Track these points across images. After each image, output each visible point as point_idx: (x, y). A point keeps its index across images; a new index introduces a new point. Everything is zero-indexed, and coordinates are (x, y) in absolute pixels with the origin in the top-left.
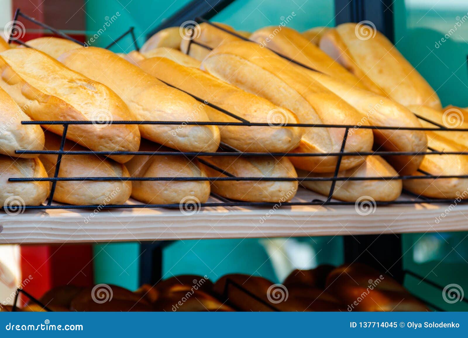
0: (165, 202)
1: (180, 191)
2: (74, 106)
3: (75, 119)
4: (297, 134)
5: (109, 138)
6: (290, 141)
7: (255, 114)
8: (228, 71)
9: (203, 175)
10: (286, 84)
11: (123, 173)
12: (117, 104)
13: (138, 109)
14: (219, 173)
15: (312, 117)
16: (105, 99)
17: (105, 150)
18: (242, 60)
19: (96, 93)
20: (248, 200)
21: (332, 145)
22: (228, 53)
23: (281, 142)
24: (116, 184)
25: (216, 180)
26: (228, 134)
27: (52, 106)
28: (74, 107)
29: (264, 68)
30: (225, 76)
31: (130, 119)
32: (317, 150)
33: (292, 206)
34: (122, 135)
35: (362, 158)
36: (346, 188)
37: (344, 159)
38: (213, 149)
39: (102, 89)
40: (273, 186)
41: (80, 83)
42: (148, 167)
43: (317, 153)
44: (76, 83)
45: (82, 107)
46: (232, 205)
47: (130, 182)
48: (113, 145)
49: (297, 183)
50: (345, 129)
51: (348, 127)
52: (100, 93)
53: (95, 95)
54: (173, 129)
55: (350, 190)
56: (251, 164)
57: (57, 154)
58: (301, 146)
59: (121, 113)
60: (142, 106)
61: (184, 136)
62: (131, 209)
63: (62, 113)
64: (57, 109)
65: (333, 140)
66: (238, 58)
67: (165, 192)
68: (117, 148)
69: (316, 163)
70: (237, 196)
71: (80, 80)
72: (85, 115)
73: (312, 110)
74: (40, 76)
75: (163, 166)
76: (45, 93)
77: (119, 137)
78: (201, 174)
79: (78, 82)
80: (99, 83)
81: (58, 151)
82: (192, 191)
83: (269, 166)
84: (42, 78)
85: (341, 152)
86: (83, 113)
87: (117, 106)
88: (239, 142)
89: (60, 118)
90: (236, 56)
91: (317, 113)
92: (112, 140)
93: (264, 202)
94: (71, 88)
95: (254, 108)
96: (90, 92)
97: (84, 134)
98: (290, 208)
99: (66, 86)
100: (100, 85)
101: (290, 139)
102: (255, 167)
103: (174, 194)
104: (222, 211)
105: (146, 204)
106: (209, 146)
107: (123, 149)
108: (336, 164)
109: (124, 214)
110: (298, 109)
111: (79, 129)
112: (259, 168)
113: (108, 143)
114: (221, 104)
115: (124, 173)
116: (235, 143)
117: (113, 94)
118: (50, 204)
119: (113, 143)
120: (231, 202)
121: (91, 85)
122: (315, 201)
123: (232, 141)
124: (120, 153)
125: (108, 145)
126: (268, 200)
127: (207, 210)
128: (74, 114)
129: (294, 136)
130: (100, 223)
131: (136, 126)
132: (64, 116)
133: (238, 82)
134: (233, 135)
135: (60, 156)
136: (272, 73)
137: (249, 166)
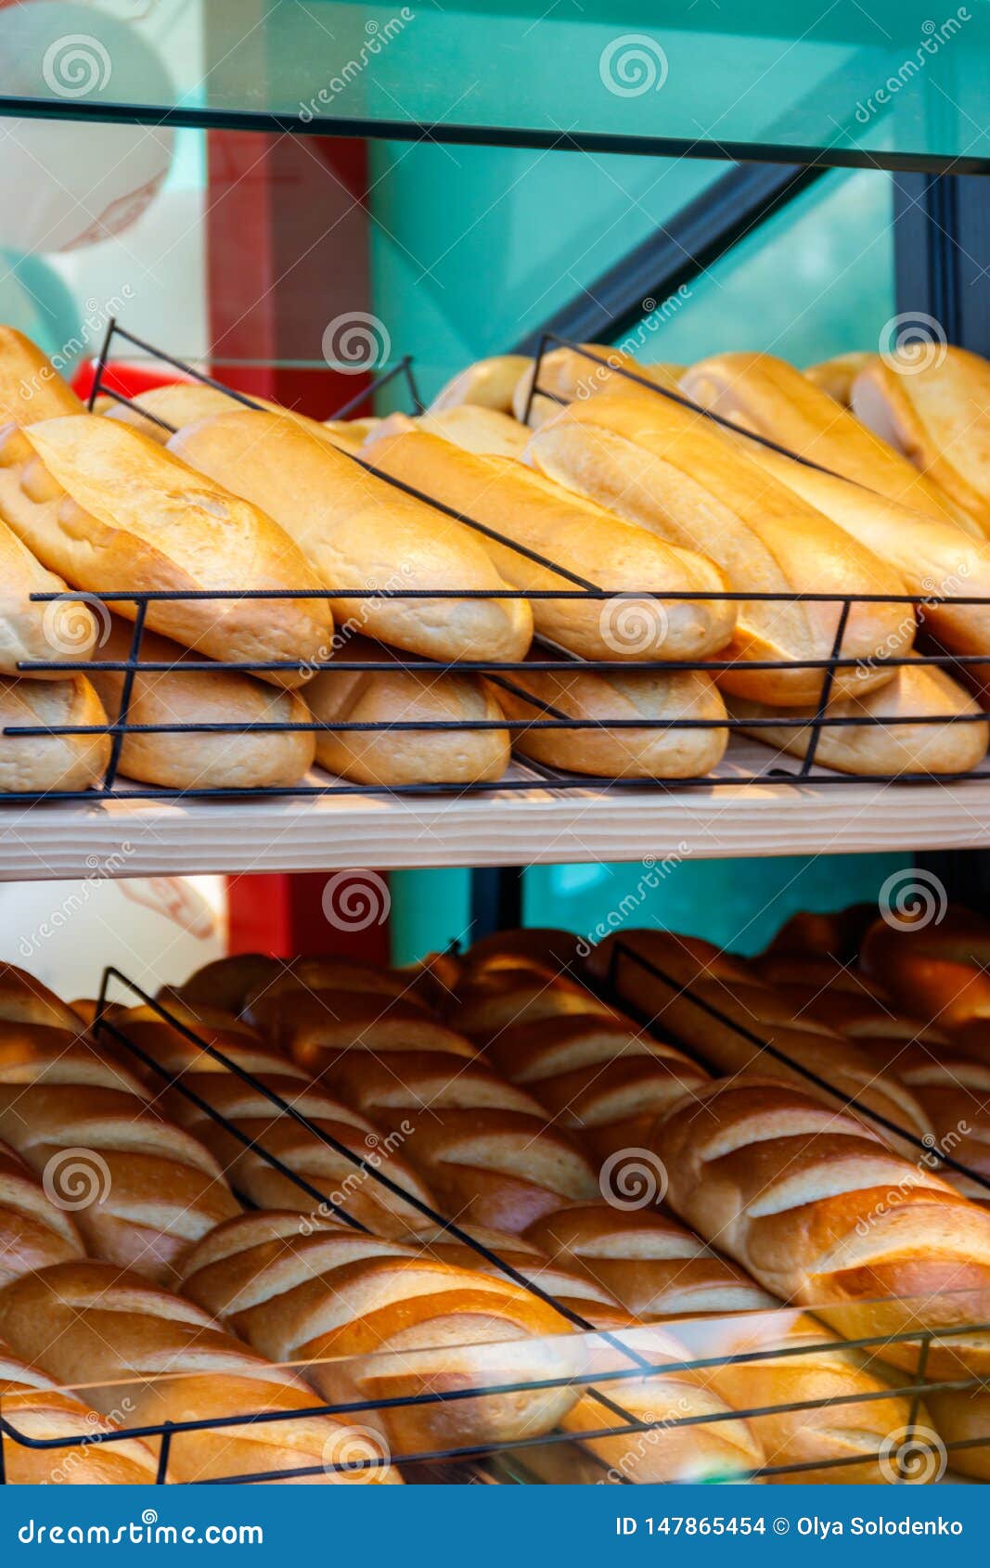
0: (397, 779)
1: (432, 755)
2: (168, 555)
3: (173, 586)
4: (721, 617)
5: (251, 630)
6: (702, 634)
7: (620, 569)
8: (583, 463)
9: (493, 715)
10: (714, 495)
11: (291, 711)
12: (275, 549)
13: (335, 561)
14: (537, 709)
15: (768, 574)
16: (247, 538)
17: (241, 659)
18: (617, 439)
19: (228, 523)
20: (605, 773)
21: (812, 641)
22: (585, 421)
23: (679, 635)
24: (273, 740)
25: (531, 727)
26: (555, 618)
27: (119, 555)
28: (168, 558)
29: (664, 459)
30: (576, 477)
31: (305, 587)
32: (776, 654)
33: (716, 787)
34: (282, 622)
35: (886, 673)
36: (850, 742)
37: (841, 675)
38: (512, 652)
39: (243, 513)
40: (664, 741)
41: (194, 499)
42: (357, 698)
43: (777, 660)
44: (188, 500)
45: (190, 557)
46: (562, 786)
47: (311, 733)
48: (262, 648)
49: (724, 732)
50: (841, 604)
51: (848, 600)
52: (237, 523)
53: (224, 527)
54: (412, 607)
55: (861, 747)
56: (612, 686)
57: (121, 669)
58: (740, 644)
59: (283, 571)
60: (342, 552)
61: (439, 624)
62: (315, 796)
63: (143, 572)
64: (132, 564)
65: (815, 630)
66: (606, 434)
67: (397, 756)
68: (272, 654)
69: (775, 684)
70: (580, 763)
71: (195, 491)
72: (196, 578)
73: (768, 558)
74: (108, 481)
75: (393, 695)
76: (110, 524)
77: (275, 627)
78: (485, 713)
79: (190, 496)
80: (241, 499)
81: (124, 664)
82: (461, 754)
83: (656, 692)
84: (113, 486)
85: (834, 659)
86: (190, 572)
87: (276, 556)
88: (580, 635)
89: (136, 582)
90: (603, 428)
91: (778, 564)
92: (259, 636)
93: (643, 777)
94: (171, 510)
95: (618, 556)
96: (213, 522)
97: (191, 622)
98: (710, 792)
99: (161, 507)
100: (241, 504)
101: (702, 629)
102: (621, 693)
103: (417, 762)
104: (539, 800)
105: (358, 785)
106: (500, 648)
107: (286, 656)
108: (821, 686)
109: (295, 810)
110: (735, 557)
111: (179, 608)
112: (631, 698)
113: (248, 643)
114: (543, 546)
115: (295, 712)
116: (572, 637)
117: (269, 526)
118: (110, 787)
119: (261, 642)
120: (563, 778)
121: (217, 502)
122: (775, 772)
123: (564, 633)
124: (280, 666)
125: (249, 647)
126: (651, 772)
127: (503, 797)
128: (169, 575)
129: (714, 623)
130: (235, 831)
131: (324, 602)
132: (146, 580)
133: (604, 490)
134: (567, 619)
135: (131, 673)
136: (680, 468)
137: (608, 692)
